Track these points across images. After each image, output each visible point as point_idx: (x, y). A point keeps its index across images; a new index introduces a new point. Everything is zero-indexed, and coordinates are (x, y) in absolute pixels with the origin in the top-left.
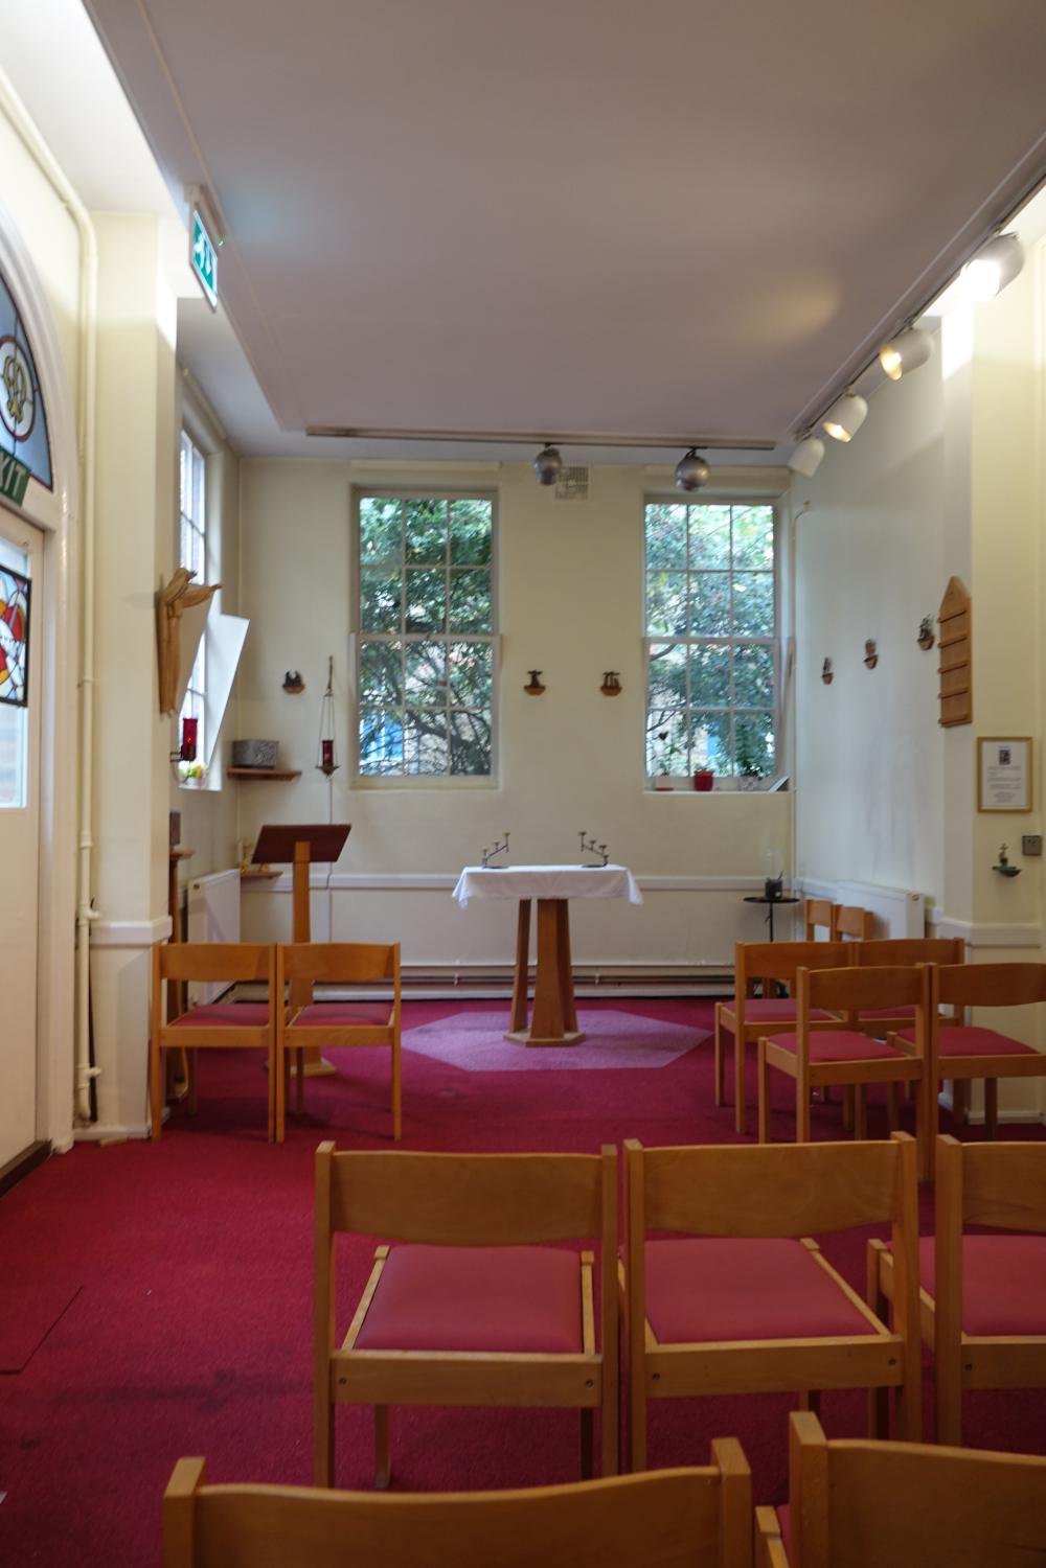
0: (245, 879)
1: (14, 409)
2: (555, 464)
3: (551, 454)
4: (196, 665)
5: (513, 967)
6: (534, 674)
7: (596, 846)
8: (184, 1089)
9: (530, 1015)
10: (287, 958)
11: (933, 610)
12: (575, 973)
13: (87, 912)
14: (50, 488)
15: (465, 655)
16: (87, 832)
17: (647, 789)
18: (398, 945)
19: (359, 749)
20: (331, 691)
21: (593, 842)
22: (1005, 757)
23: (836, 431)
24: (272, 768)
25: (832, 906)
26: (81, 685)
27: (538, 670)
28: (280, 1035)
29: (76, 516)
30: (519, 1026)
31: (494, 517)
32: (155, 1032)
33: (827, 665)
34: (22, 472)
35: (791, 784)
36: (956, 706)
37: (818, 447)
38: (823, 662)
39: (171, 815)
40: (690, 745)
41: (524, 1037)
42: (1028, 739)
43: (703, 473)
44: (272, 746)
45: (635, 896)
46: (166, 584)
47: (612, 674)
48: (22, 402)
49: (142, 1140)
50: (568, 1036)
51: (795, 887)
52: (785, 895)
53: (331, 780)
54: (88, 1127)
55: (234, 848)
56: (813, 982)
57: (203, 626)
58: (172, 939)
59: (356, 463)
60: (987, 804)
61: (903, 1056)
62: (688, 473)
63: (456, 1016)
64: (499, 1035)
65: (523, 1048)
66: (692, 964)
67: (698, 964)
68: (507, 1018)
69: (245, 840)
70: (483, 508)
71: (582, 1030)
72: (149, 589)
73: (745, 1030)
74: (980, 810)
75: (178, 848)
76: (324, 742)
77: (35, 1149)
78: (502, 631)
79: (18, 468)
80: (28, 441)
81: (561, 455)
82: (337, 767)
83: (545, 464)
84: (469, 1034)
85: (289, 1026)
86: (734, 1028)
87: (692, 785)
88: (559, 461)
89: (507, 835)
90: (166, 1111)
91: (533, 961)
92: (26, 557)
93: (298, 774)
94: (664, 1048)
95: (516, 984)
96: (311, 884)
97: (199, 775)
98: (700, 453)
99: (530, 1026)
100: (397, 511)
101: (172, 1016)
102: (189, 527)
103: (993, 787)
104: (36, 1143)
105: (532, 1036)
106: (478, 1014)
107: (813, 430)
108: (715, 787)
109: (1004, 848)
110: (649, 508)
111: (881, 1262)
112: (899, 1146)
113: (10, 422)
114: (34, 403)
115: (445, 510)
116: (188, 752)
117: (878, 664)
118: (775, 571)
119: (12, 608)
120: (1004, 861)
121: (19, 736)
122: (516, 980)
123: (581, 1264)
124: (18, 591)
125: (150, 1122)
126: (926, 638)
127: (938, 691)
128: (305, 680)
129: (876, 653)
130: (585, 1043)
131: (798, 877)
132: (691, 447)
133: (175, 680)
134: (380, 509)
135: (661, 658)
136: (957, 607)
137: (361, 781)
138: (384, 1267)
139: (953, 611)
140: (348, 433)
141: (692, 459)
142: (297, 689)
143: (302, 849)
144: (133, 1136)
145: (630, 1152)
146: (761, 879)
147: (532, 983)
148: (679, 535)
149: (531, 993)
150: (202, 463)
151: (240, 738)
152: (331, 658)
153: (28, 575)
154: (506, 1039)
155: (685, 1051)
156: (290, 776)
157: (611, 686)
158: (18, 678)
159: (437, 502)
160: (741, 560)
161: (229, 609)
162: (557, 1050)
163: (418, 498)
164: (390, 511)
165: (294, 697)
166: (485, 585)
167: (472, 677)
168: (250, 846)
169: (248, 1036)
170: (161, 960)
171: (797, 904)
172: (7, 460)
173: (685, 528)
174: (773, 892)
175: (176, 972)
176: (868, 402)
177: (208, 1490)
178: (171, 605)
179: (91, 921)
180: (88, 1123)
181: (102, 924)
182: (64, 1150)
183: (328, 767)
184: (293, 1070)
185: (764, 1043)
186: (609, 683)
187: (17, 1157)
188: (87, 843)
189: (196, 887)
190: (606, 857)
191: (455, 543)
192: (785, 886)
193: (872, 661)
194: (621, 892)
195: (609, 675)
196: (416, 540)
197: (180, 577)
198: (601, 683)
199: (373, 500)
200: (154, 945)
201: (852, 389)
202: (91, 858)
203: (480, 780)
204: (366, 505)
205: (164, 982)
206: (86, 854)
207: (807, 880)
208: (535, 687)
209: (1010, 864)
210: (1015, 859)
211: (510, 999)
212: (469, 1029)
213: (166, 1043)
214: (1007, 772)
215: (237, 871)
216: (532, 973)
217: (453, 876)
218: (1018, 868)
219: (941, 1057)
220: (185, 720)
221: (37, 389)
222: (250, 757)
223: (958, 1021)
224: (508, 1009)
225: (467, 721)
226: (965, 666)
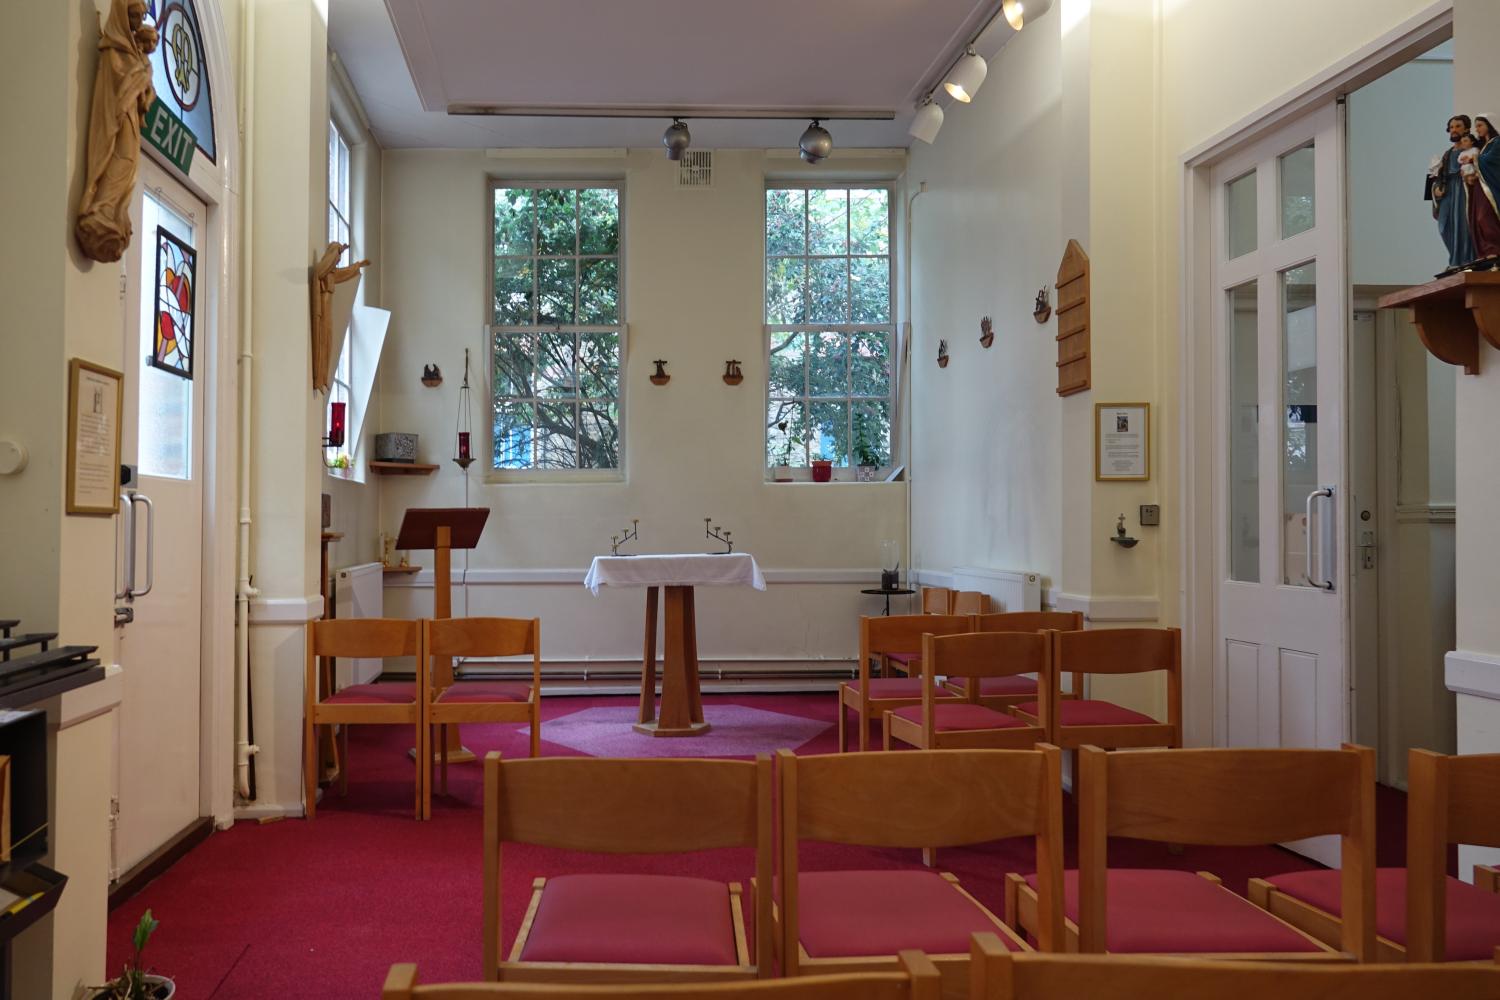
0: (389, 574)
1: (182, 78)
2: (683, 138)
3: (679, 128)
4: (342, 356)
5: (641, 662)
6: (660, 364)
7: (721, 534)
8: (335, 772)
9: (658, 709)
10: (433, 634)
11: (1050, 279)
12: (701, 668)
13: (247, 589)
14: (213, 160)
15: (591, 351)
16: (246, 508)
17: (768, 480)
18: (538, 620)
19: (493, 445)
20: (467, 383)
21: (718, 529)
22: (1123, 425)
23: (957, 92)
24: (412, 461)
25: (949, 592)
26: (240, 362)
27: (663, 360)
28: (426, 710)
29: (236, 190)
30: (647, 718)
31: (621, 207)
32: (309, 708)
33: (943, 347)
34: (189, 139)
35: (907, 475)
36: (1074, 373)
37: (937, 113)
38: (939, 344)
39: (323, 496)
40: (809, 437)
41: (653, 727)
42: (1146, 406)
43: (825, 144)
44: (412, 439)
45: (758, 582)
46: (319, 260)
47: (734, 362)
48: (189, 72)
49: (298, 818)
50: (695, 727)
51: (911, 578)
52: (902, 587)
53: (467, 474)
54: (247, 805)
55: (377, 542)
56: (939, 649)
57: (348, 319)
58: (323, 618)
59: (491, 153)
60: (1105, 473)
61: (1026, 726)
62: (810, 145)
63: (585, 711)
64: (628, 727)
65: (652, 738)
66: (811, 659)
67: (817, 659)
68: (636, 712)
69: (387, 535)
70: (609, 197)
71: (706, 722)
72: (304, 264)
73: (870, 707)
74: (1098, 479)
75: (327, 531)
76: (460, 434)
77: (199, 824)
78: (628, 321)
79: (186, 136)
80: (192, 112)
81: (689, 129)
82: (473, 460)
83: (674, 139)
84: (599, 726)
85: (435, 703)
86: (858, 706)
87: (810, 476)
88: (688, 135)
89: (635, 522)
90: (319, 792)
91: (660, 657)
92: (191, 229)
93: (437, 467)
94: (787, 738)
95: (644, 680)
96: (452, 580)
97: (343, 465)
98: (822, 124)
99: (657, 718)
100: (528, 203)
101: (323, 697)
102: (335, 215)
103: (1111, 455)
104: (200, 818)
105: (660, 726)
106: (608, 708)
107: (932, 96)
108: (832, 477)
109: (1122, 518)
110: (770, 193)
111: (1020, 893)
112: (1044, 756)
113: (178, 90)
114: (198, 75)
115: (574, 201)
116: (336, 439)
117: (994, 342)
118: (891, 257)
119: (179, 277)
120: (1122, 531)
121: (185, 408)
122: (644, 676)
123: (730, 893)
124: (185, 262)
125: (304, 802)
126: (1042, 311)
127: (1056, 359)
128: (443, 373)
129: (992, 331)
130: (711, 734)
131: (913, 569)
132: (813, 118)
133: (327, 357)
134: (513, 200)
135: (777, 354)
136: (1075, 273)
137: (495, 476)
138: (542, 896)
139: (1072, 274)
140: (487, 111)
141: (815, 130)
142: (435, 382)
143: (443, 534)
144: (289, 815)
145: (783, 758)
146: (876, 573)
147: (660, 679)
148: (797, 224)
149: (658, 689)
150: (347, 153)
151: (381, 432)
152: (467, 351)
153: (193, 246)
154: (636, 729)
155: (807, 740)
156: (428, 470)
157: (733, 376)
158: (184, 348)
159: (567, 191)
160: (857, 247)
161: (372, 301)
162: (683, 739)
163: (548, 188)
164: (521, 203)
165: (433, 391)
166: (612, 279)
167: (600, 373)
168: (391, 541)
169: (396, 713)
170: (316, 634)
171: (912, 595)
172: (176, 126)
173: (804, 215)
174: (890, 583)
175: (328, 649)
176: (986, 61)
177: (421, 989)
178: (324, 279)
179: (249, 597)
180: (247, 801)
181: (260, 601)
182: (226, 827)
183: (464, 460)
184: (438, 757)
185: (889, 716)
186: (731, 373)
187: (181, 832)
188: (246, 519)
189: (344, 575)
190: (730, 543)
191: (585, 232)
192: (901, 579)
193: (987, 339)
194: (745, 580)
195: (731, 364)
196: (547, 232)
197: (332, 251)
198: (723, 372)
199: (505, 190)
200: (308, 622)
201: (973, 49)
202: (249, 533)
203: (607, 473)
204: (501, 196)
205: (318, 658)
206: (246, 529)
207: (923, 571)
208: (660, 377)
209: (1128, 535)
210: (1133, 530)
211: (639, 695)
212: (598, 722)
213: (320, 720)
214: (1124, 440)
215: (379, 565)
216: (659, 668)
217: (583, 570)
218: (1136, 539)
219: (1062, 727)
220: (333, 404)
221: (202, 60)
222: (393, 451)
223: (1077, 695)
224: (637, 704)
225: (593, 420)
226: (1084, 330)
